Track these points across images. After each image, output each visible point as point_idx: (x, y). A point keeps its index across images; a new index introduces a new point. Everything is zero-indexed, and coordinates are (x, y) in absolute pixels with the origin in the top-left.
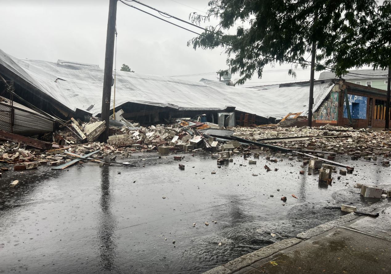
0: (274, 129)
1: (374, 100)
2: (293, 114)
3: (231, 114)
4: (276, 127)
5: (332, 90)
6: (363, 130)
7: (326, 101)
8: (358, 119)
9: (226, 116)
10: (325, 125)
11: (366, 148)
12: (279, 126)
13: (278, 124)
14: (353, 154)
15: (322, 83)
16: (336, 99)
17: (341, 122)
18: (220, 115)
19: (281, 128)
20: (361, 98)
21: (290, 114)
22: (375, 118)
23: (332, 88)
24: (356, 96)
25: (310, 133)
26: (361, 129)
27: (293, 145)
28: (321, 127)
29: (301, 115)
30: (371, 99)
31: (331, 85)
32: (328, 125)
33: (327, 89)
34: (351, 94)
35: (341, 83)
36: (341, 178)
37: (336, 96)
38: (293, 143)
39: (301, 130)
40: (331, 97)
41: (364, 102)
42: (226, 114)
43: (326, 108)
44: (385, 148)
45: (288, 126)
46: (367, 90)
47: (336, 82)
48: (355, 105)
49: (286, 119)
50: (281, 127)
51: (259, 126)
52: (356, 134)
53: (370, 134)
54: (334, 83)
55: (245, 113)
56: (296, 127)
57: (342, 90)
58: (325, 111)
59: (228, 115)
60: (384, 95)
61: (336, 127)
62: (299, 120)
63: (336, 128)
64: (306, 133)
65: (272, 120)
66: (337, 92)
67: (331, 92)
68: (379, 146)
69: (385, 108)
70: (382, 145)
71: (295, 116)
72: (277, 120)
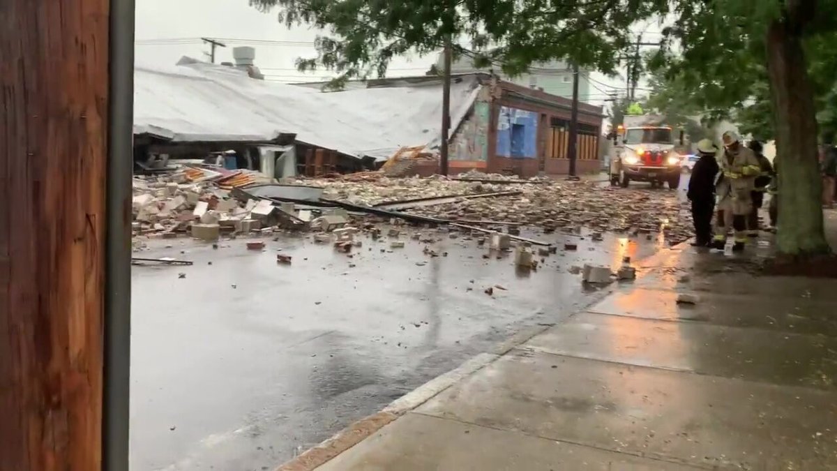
0: (374, 181)
1: (548, 118)
2: (409, 150)
3: (287, 149)
4: (378, 177)
5: (477, 98)
6: (536, 180)
8: (523, 158)
9: (278, 154)
10: (468, 171)
11: (558, 214)
12: (383, 175)
13: (381, 171)
14: (544, 224)
15: (457, 83)
16: (485, 116)
17: (494, 164)
18: (264, 151)
19: (388, 181)
20: (526, 114)
21: (405, 149)
22: (551, 155)
23: (478, 94)
24: (518, 111)
25: (447, 189)
26: (533, 179)
27: (438, 213)
28: (460, 176)
29: (423, 151)
30: (543, 116)
31: (475, 87)
32: (473, 171)
33: (468, 94)
34: (510, 106)
35: (493, 82)
36: (545, 261)
37: (484, 110)
38: (437, 209)
39: (428, 183)
40: (476, 113)
41: (531, 124)
42: (276, 149)
43: (467, 137)
44: (586, 211)
45: (401, 176)
46: (537, 98)
47: (484, 81)
48: (517, 129)
49: (396, 160)
50: (388, 176)
51: (346, 177)
52: (527, 188)
53: (550, 187)
54: (481, 83)
55: (315, 147)
56: (417, 176)
57: (494, 99)
58: (465, 141)
59: (283, 152)
60: (566, 109)
61: (489, 175)
62: (421, 161)
63: (488, 178)
64: (438, 188)
65: (368, 163)
66: (486, 102)
67: (476, 102)
68: (575, 209)
69: (567, 133)
70: (579, 207)
71: (411, 153)
72: (378, 163)
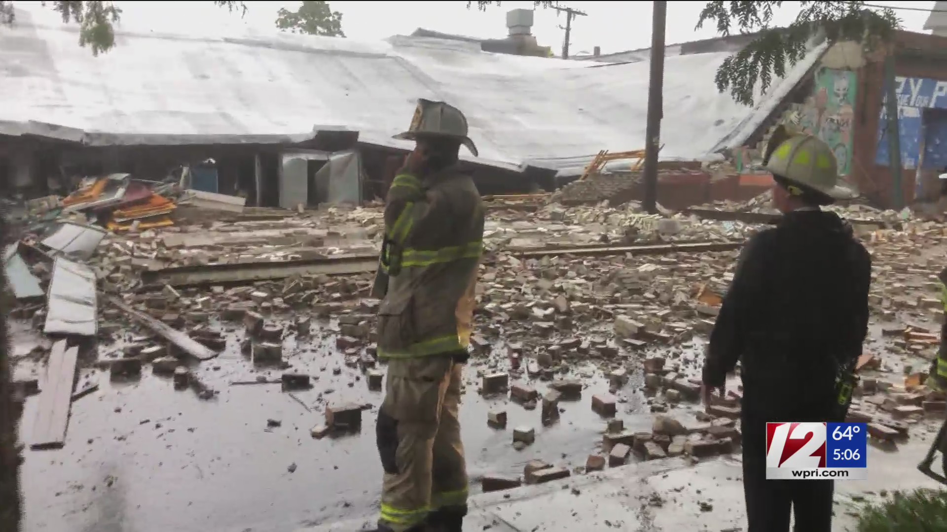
3: (336, 157)
5: (821, 62)
7: (795, 105)
9: (313, 166)
16: (845, 95)
21: (605, 155)
23: (822, 55)
24: (940, 83)
34: (917, 76)
37: (844, 84)
40: (819, 88)
42: (312, 157)
49: (593, 171)
57: (872, 63)
59: (324, 162)
66: (849, 69)
72: (561, 178)
